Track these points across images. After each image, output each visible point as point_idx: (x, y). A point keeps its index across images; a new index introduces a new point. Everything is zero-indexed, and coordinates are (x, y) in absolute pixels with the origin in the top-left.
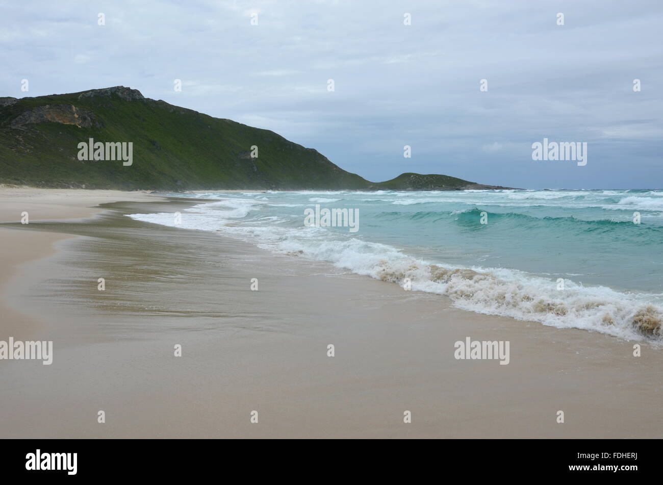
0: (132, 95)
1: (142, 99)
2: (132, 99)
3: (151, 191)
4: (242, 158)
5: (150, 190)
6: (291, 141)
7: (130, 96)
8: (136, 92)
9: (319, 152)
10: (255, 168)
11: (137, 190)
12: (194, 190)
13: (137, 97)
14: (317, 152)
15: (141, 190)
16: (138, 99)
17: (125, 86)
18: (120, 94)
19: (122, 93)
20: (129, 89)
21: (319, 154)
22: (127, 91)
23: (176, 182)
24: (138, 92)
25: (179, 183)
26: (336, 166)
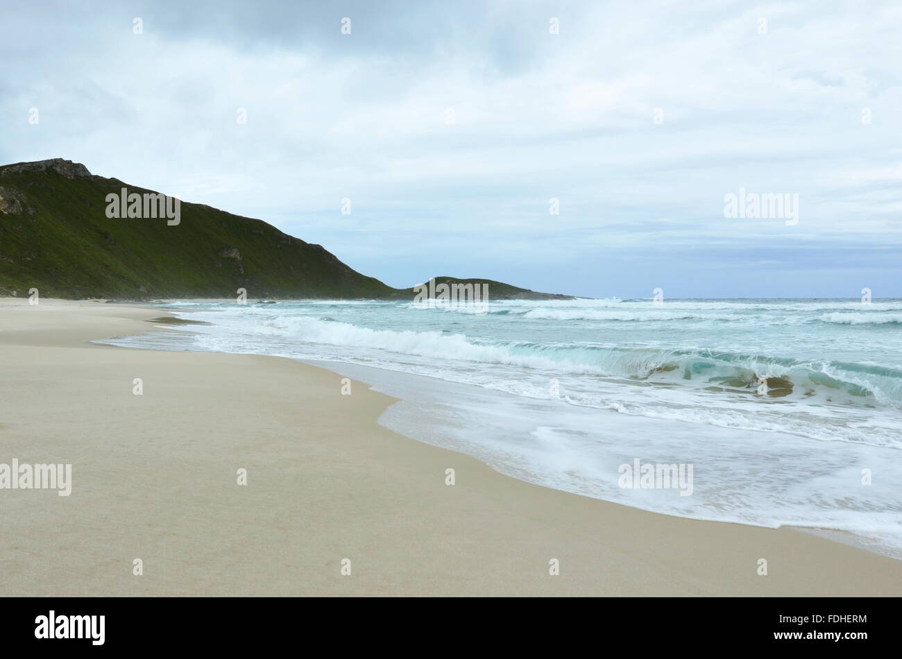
0: (75, 171)
1: (87, 177)
2: (75, 176)
3: (106, 300)
4: (224, 256)
5: (104, 298)
6: (288, 234)
7: (72, 173)
8: (80, 167)
9: (325, 248)
10: (242, 269)
11: (86, 299)
12: (163, 298)
13: (82, 174)
14: (323, 249)
15: (91, 298)
16: (82, 175)
17: (65, 159)
18: (58, 169)
19: (61, 168)
20: (70, 162)
21: (326, 251)
22: (69, 165)
23: (139, 287)
24: (83, 166)
25: (142, 289)
26: (347, 268)
